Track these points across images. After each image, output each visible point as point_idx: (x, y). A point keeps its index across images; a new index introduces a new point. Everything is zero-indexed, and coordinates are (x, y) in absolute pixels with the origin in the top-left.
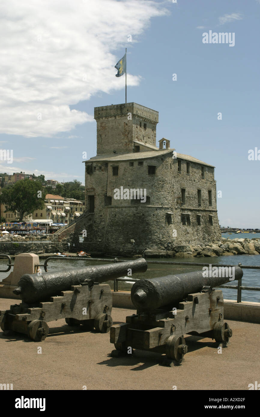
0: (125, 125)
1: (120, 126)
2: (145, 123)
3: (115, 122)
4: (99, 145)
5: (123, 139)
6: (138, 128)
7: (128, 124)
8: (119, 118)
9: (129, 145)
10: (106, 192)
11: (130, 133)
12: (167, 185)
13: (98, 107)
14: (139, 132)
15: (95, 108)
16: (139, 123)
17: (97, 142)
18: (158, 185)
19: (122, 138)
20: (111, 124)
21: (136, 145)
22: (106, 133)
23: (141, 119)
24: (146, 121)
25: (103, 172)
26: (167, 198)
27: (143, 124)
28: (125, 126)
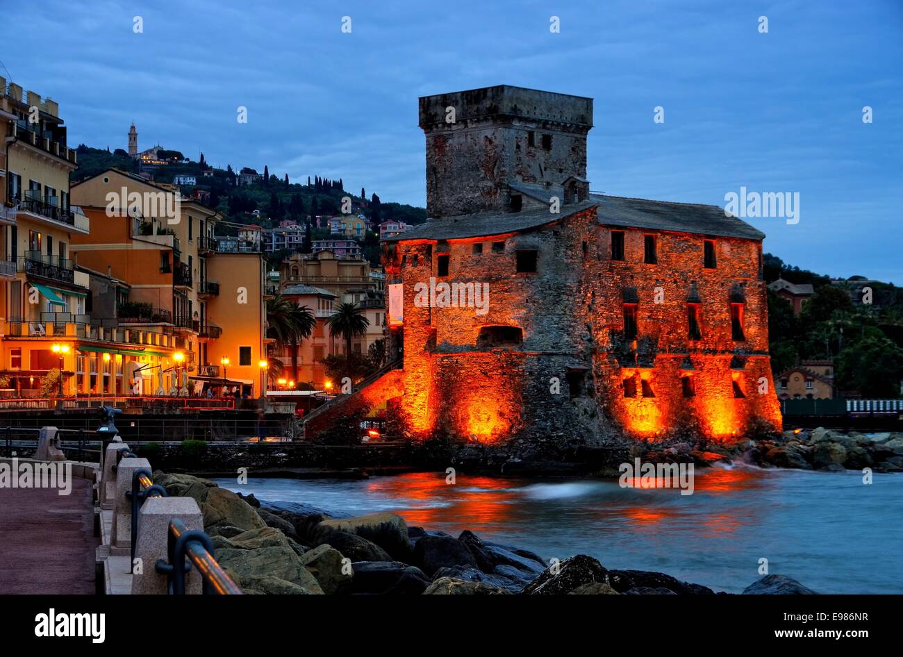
0: (488, 143)
1: (476, 145)
2: (546, 132)
3: (466, 136)
4: (432, 194)
5: (483, 179)
6: (522, 149)
7: (493, 140)
8: (474, 126)
9: (495, 193)
10: (428, 318)
11: (498, 163)
12: (571, 298)
13: (428, 97)
14: (526, 159)
15: (422, 100)
16: (527, 136)
17: (427, 187)
18: (544, 298)
19: (482, 176)
20: (456, 140)
21: (514, 193)
22: (448, 163)
23: (533, 126)
24: (548, 129)
25: (421, 268)
26: (571, 329)
27: (538, 138)
28: (486, 146)
